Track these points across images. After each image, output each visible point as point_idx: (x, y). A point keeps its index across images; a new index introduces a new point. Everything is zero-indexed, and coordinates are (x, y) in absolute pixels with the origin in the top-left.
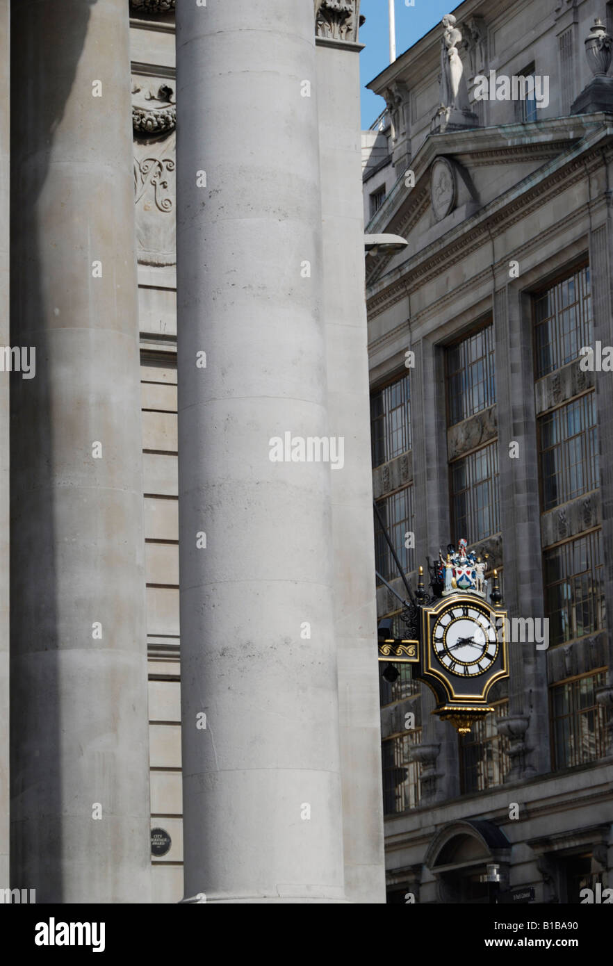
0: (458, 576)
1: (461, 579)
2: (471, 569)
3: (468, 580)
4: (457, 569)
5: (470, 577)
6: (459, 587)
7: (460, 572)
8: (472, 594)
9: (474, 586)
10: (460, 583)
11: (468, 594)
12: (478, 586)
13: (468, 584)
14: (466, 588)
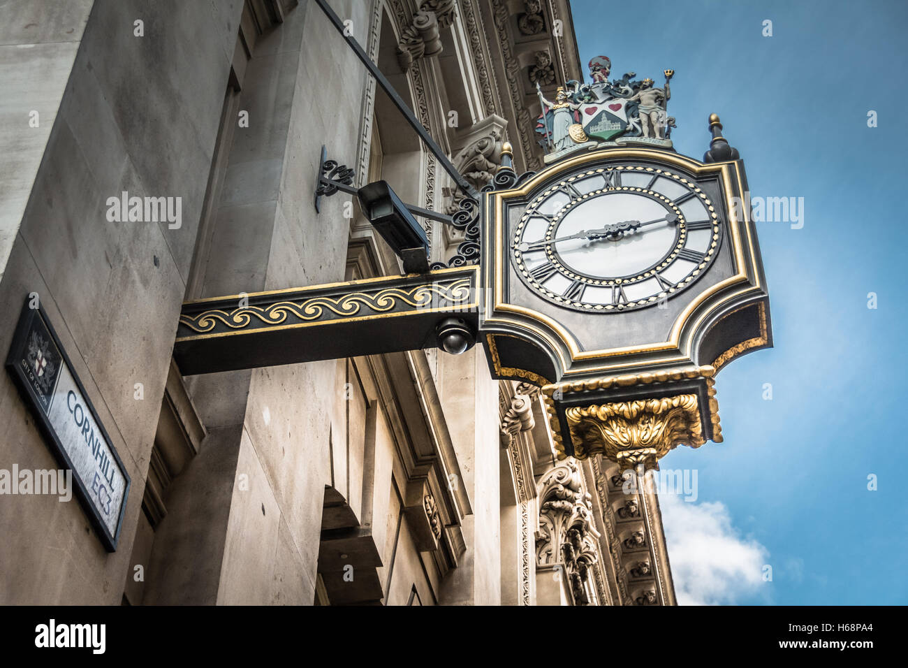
0: (587, 119)
1: (595, 122)
2: (623, 102)
3: (614, 119)
4: (583, 107)
5: (621, 114)
6: (592, 138)
7: (589, 112)
8: (629, 145)
9: (635, 129)
10: (593, 132)
11: (620, 147)
12: (645, 129)
13: (617, 127)
14: (612, 139)
